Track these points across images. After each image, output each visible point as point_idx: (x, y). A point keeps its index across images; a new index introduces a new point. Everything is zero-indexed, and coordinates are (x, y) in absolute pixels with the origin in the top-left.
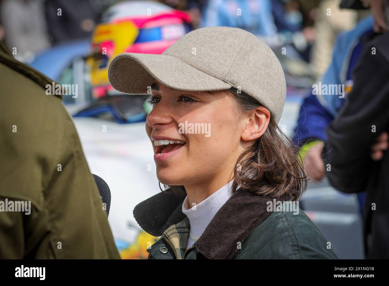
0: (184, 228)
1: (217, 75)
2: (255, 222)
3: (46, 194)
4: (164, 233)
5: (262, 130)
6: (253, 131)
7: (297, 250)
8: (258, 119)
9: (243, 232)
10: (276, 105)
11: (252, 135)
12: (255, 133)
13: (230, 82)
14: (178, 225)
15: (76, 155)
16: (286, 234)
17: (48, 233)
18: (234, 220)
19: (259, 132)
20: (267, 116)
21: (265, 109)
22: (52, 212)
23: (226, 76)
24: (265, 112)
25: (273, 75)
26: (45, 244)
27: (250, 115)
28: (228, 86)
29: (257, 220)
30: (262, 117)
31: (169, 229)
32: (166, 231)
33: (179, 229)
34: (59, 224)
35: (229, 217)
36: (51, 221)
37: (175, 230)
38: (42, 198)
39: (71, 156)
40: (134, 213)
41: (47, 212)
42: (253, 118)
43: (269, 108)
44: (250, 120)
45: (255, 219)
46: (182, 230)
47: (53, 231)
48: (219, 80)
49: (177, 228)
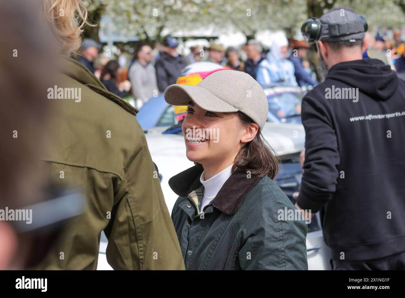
0: (200, 192)
1: (231, 102)
2: (248, 188)
3: (126, 170)
4: (189, 195)
5: (253, 137)
6: (248, 137)
7: (276, 204)
8: (251, 130)
9: (242, 194)
10: (262, 123)
11: (247, 139)
12: (249, 138)
13: (238, 108)
14: (197, 190)
15: (143, 148)
16: (269, 195)
17: (127, 193)
18: (235, 187)
19: (251, 138)
20: (256, 129)
21: (256, 124)
22: (129, 181)
23: (236, 104)
24: (256, 127)
25: (262, 104)
26: (124, 200)
27: (247, 128)
28: (237, 110)
29: (250, 187)
30: (254, 129)
31: (192, 193)
32: (190, 194)
33: (197, 193)
34: (132, 188)
35: (232, 185)
36: (129, 186)
37: (195, 194)
38: (123, 173)
39: (141, 149)
40: (169, 183)
41: (126, 181)
42: (248, 130)
43: (259, 124)
44: (246, 130)
45: (249, 186)
46: (199, 194)
47: (130, 192)
48: (231, 106)
49: (196, 193)
